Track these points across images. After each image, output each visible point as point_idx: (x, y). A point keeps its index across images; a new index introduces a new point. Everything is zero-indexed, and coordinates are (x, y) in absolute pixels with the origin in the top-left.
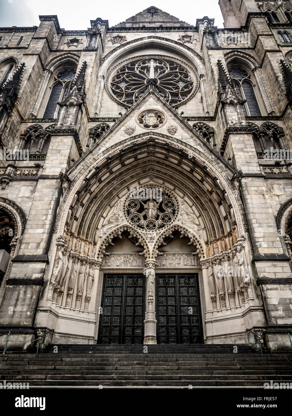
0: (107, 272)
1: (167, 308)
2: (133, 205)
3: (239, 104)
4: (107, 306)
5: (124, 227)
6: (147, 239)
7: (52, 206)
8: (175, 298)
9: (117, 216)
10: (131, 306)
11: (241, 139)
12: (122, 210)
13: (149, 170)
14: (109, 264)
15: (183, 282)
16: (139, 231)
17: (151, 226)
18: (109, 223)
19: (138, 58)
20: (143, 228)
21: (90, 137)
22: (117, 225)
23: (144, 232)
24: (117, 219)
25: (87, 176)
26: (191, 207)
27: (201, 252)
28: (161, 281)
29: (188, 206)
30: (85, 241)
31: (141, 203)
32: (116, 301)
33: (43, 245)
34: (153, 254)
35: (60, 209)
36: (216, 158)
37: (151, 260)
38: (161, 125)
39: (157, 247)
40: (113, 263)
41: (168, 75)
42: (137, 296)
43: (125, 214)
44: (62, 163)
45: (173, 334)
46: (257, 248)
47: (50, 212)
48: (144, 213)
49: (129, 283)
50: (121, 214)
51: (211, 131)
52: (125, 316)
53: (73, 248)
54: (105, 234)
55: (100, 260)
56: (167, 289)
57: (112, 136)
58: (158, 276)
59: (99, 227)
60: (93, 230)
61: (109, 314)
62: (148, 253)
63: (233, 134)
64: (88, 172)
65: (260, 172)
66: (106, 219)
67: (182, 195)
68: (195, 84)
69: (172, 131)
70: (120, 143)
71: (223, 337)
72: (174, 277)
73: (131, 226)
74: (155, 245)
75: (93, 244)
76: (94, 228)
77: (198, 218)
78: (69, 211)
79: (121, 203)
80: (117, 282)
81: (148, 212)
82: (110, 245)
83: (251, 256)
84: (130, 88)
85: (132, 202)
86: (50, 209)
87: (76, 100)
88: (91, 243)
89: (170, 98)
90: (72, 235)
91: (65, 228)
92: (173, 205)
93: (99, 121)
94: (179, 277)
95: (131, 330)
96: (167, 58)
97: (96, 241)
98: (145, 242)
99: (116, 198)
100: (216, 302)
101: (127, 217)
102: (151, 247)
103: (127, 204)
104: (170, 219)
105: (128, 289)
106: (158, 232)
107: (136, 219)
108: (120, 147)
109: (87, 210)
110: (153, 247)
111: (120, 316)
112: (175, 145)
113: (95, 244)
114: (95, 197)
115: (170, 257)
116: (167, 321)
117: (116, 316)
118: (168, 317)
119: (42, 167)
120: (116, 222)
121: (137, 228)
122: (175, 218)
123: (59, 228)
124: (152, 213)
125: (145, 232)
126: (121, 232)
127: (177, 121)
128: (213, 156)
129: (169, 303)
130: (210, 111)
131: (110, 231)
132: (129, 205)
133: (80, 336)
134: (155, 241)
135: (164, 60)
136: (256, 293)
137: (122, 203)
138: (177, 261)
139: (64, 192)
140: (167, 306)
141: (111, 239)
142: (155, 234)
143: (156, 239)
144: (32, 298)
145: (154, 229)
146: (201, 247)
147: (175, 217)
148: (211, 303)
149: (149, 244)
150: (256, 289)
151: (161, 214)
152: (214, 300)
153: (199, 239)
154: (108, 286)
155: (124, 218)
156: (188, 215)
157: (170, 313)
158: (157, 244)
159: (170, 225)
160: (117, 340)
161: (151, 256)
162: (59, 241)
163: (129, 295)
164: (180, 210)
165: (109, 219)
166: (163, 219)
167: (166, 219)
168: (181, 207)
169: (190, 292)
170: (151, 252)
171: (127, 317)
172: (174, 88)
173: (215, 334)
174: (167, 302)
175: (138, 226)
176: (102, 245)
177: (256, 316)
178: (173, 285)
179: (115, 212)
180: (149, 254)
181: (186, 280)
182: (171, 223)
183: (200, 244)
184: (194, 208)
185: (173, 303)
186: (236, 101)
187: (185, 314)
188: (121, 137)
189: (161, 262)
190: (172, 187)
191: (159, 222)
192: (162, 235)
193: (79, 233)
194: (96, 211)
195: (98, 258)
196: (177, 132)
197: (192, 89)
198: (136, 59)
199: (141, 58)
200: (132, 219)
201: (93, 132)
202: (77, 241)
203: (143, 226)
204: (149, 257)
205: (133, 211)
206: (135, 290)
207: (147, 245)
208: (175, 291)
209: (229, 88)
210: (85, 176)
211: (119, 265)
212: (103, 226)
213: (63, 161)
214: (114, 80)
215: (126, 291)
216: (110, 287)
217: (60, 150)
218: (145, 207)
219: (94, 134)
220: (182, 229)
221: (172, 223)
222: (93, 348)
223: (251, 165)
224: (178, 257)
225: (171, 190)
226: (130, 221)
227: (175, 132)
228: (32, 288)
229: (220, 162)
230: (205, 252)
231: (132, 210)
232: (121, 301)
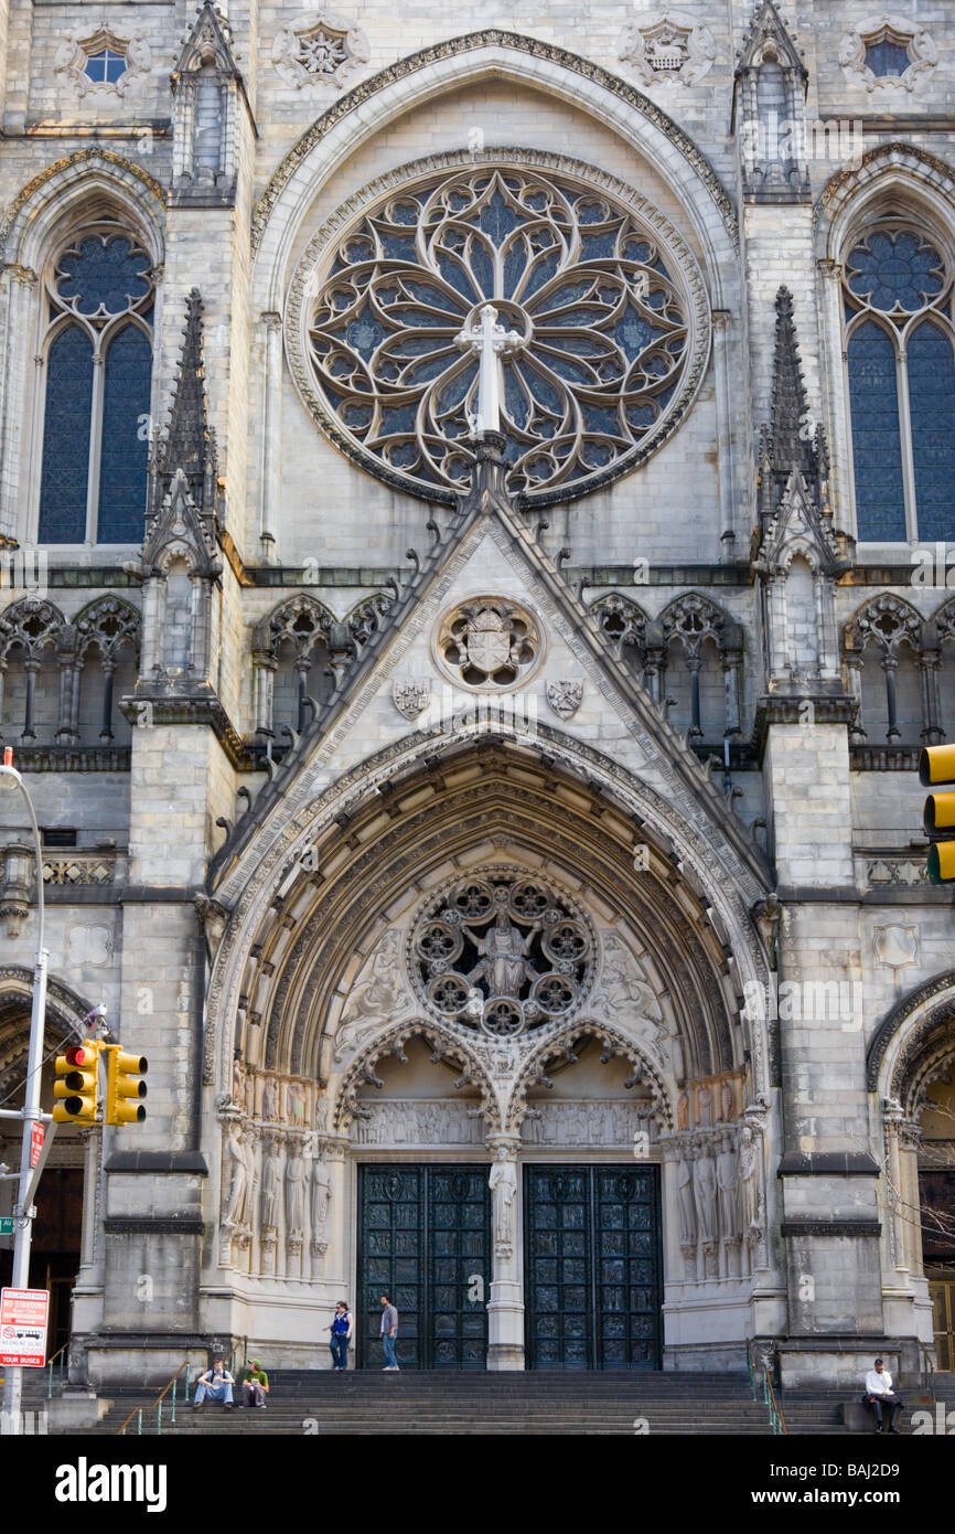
0: (366, 1159)
1: (560, 1264)
2: (438, 943)
3: (827, 576)
4: (375, 1258)
5: (411, 1025)
6: (490, 1068)
7: (186, 1002)
8: (585, 1235)
9: (386, 986)
10: (449, 1258)
11: (809, 745)
12: (402, 964)
13: (490, 816)
14: (372, 1135)
15: (612, 1189)
16: (464, 1041)
17: (503, 1020)
18: (360, 1014)
19: (430, 171)
20: (475, 1027)
21: (257, 666)
22: (390, 1020)
23: (480, 1043)
24: (387, 1000)
25: (277, 889)
26: (638, 957)
27: (665, 1110)
28: (542, 1185)
29: (630, 954)
30: (291, 1080)
31: (466, 938)
32: (403, 1244)
33: (183, 1123)
34: (509, 1117)
35: (211, 1008)
36: (713, 824)
37: (505, 1135)
38: (524, 669)
39: (523, 1091)
40: (383, 1131)
41: (576, 280)
42: (466, 1231)
43: (411, 978)
44: (187, 838)
45: (576, 1334)
46: (795, 1138)
47: (184, 1019)
48: (476, 973)
49: (441, 1192)
50: (401, 979)
51: (733, 640)
52: (433, 1286)
53: (259, 1110)
54: (353, 1049)
55: (343, 1132)
56: (559, 1211)
57: (347, 724)
58: (530, 1172)
59: (331, 1027)
60: (311, 1039)
61: (382, 1280)
62: (494, 1112)
63: (781, 722)
64: (281, 873)
65: (849, 882)
66: (349, 999)
67: (609, 914)
68: (691, 347)
69: (564, 705)
70: (381, 756)
71: (702, 1349)
72: (585, 1175)
73: (436, 1022)
74: (517, 1086)
75: (316, 1085)
76: (313, 1033)
77: (658, 996)
78: (238, 1014)
79: (397, 939)
80: (401, 1188)
81: (493, 970)
82: (369, 1082)
83: (779, 1158)
84: (403, 364)
85: (434, 933)
86: (181, 1011)
87: (194, 544)
88: (312, 1084)
89: (580, 430)
90: (250, 1070)
91: (237, 1069)
92: (579, 943)
93: (282, 586)
94: (598, 1176)
95: (453, 1323)
96: (566, 171)
97: (324, 1076)
98: (485, 1077)
99: (380, 922)
100: (694, 1257)
101: (419, 988)
102: (504, 1091)
103: (418, 939)
104: (567, 996)
105: (439, 1208)
106: (525, 1043)
107: (451, 995)
108: (381, 774)
109: (285, 978)
110: (509, 1095)
111: (419, 1285)
112: (573, 767)
113: (323, 1085)
114: (307, 932)
115: (571, 1112)
116: (559, 1301)
117: (407, 1285)
118: (561, 1288)
119: (125, 851)
120: (384, 1010)
121: (456, 1031)
122: (585, 997)
123: (216, 1069)
124: (505, 974)
125: (484, 1045)
126: (403, 1039)
127: (585, 654)
128: (703, 815)
129: (567, 1250)
130: (737, 526)
131: (367, 1042)
132: (426, 943)
133: (309, 1344)
134: (516, 1075)
135: (556, 180)
136: (774, 1256)
137: (401, 940)
138: (593, 1126)
139: (212, 949)
140: (560, 1259)
141: (372, 1063)
142: (514, 1052)
143: (519, 1068)
144: (181, 1266)
145: (515, 1030)
146: (664, 1096)
147: (584, 991)
148: (681, 1262)
149: (495, 1085)
150: (776, 1244)
151: (538, 979)
152: (690, 1253)
153: (658, 1069)
154: (373, 1199)
155: (410, 993)
156: (626, 984)
157: (568, 1278)
158: (523, 1083)
159: (566, 1019)
160: (414, 1349)
161: (504, 1121)
162: (226, 1111)
163: (443, 1227)
164: (601, 965)
165: (361, 998)
166: (543, 996)
167: (555, 995)
168: (607, 956)
169: (633, 1217)
170: (504, 1111)
171: (438, 1290)
172: (595, 364)
173: (683, 1342)
174: (561, 1247)
175: (462, 1020)
176: (345, 1087)
177: (765, 1310)
178: (579, 1198)
179: (379, 971)
180: (498, 1116)
181: (620, 1182)
182: (568, 1011)
183: (661, 1086)
184: (647, 961)
185: (579, 1250)
186: (815, 559)
187: (613, 1282)
188: (383, 729)
189: (541, 1130)
190: (576, 884)
191: (531, 1008)
192: (539, 1053)
193: (269, 1062)
194: (314, 976)
195: (336, 1126)
196: (582, 708)
197: (679, 369)
198: (417, 176)
199: (443, 167)
200: (439, 996)
201: (268, 645)
202: (267, 1085)
203: (475, 1021)
204: (499, 1126)
205: (439, 968)
206: (459, 1214)
207: (489, 1086)
208: (585, 1214)
209: (797, 487)
210: (272, 890)
211: (403, 1137)
212: (342, 1023)
213: (189, 833)
214: (323, 315)
215: (432, 1216)
216: (381, 1203)
217: (173, 788)
218: (481, 951)
219: (270, 653)
220: (605, 1034)
221: (573, 1013)
222: (354, 1379)
223: (824, 854)
224: (597, 1114)
225: (571, 889)
226: (431, 1006)
227: (576, 708)
228: (179, 1241)
229: (724, 840)
230: (674, 1110)
231: (438, 964)
232: (419, 1244)
